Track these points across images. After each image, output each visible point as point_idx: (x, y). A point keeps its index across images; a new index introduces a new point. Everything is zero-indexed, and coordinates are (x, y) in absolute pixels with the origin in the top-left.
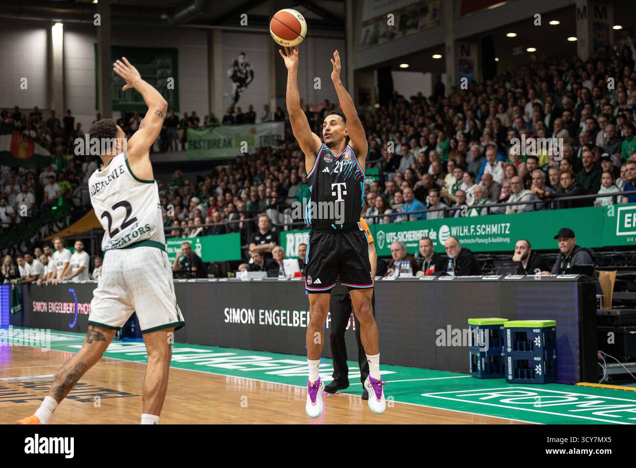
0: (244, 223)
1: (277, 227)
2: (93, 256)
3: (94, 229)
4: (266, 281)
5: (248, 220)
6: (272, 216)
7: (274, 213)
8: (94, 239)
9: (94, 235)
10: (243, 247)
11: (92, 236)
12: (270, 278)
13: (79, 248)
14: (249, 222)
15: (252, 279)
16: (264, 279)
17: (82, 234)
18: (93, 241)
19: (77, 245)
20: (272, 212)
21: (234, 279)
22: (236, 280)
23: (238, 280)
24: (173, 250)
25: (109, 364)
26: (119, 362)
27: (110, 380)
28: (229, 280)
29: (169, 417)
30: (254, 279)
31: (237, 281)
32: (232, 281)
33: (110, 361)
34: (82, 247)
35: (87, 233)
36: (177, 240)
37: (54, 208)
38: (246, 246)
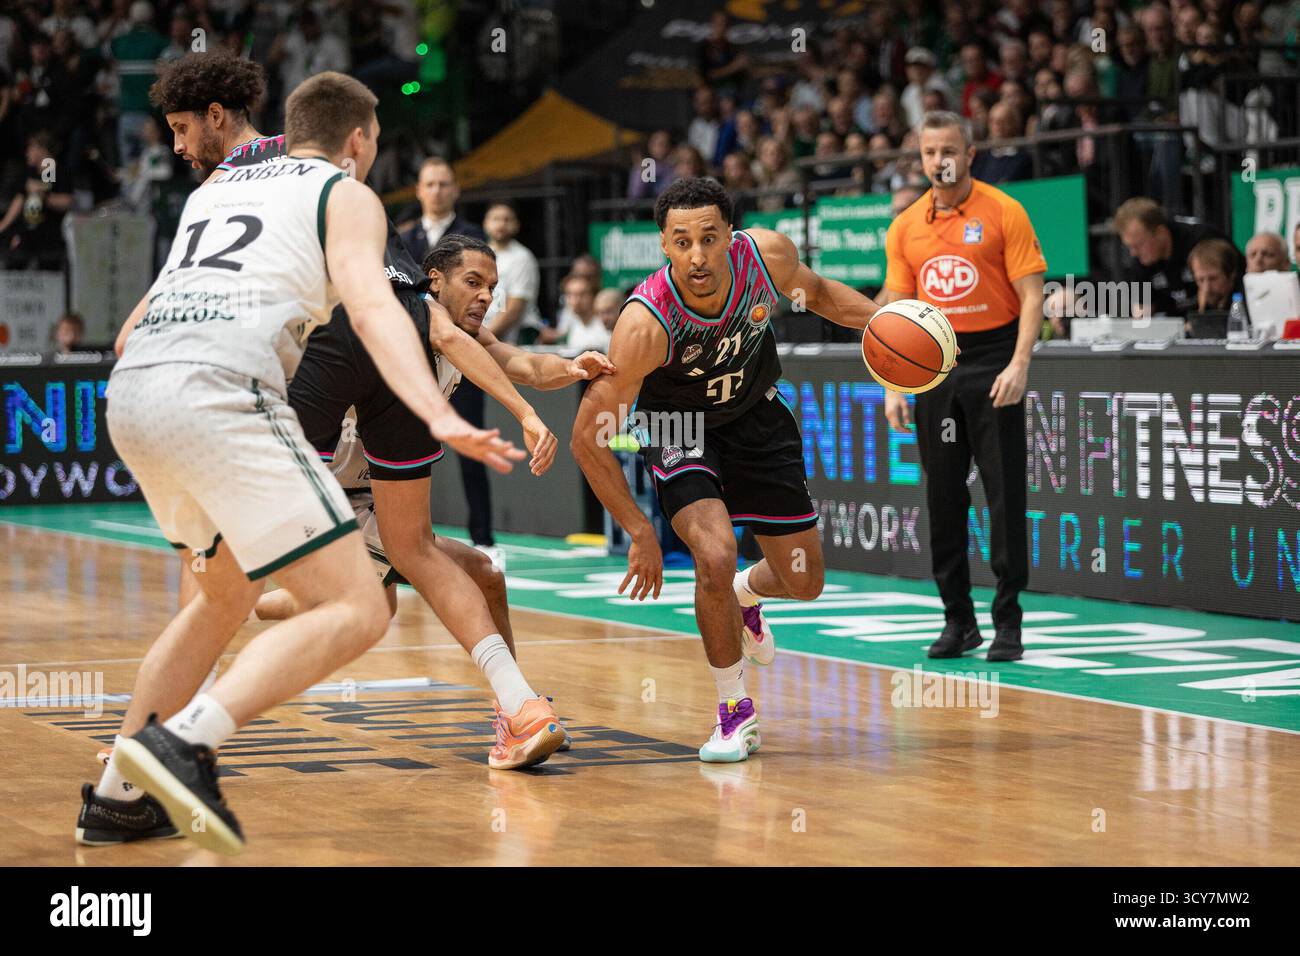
0: (1099, 141)
1: (1217, 155)
2: (553, 261)
3: (558, 164)
4: (1180, 352)
5: (1112, 129)
6: (1199, 115)
7: (1210, 104)
8: (558, 198)
9: (557, 184)
10: (1098, 229)
11: (549, 190)
12: (1196, 342)
13: (502, 231)
14: (1117, 137)
15: (1132, 344)
16: (1173, 345)
17: (514, 183)
18: (552, 208)
19: (497, 219)
20: (1199, 103)
21: (1063, 343)
22: (1072, 348)
23: (1077, 348)
24: (843, 239)
25: (614, 644)
26: (649, 639)
27: (621, 699)
28: (1045, 347)
29: (840, 834)
30: (1139, 346)
31: (1071, 353)
32: (1054, 353)
33: (619, 633)
34: (512, 227)
35: (534, 179)
36: (854, 204)
37: (410, 88)
38: (1110, 226)
